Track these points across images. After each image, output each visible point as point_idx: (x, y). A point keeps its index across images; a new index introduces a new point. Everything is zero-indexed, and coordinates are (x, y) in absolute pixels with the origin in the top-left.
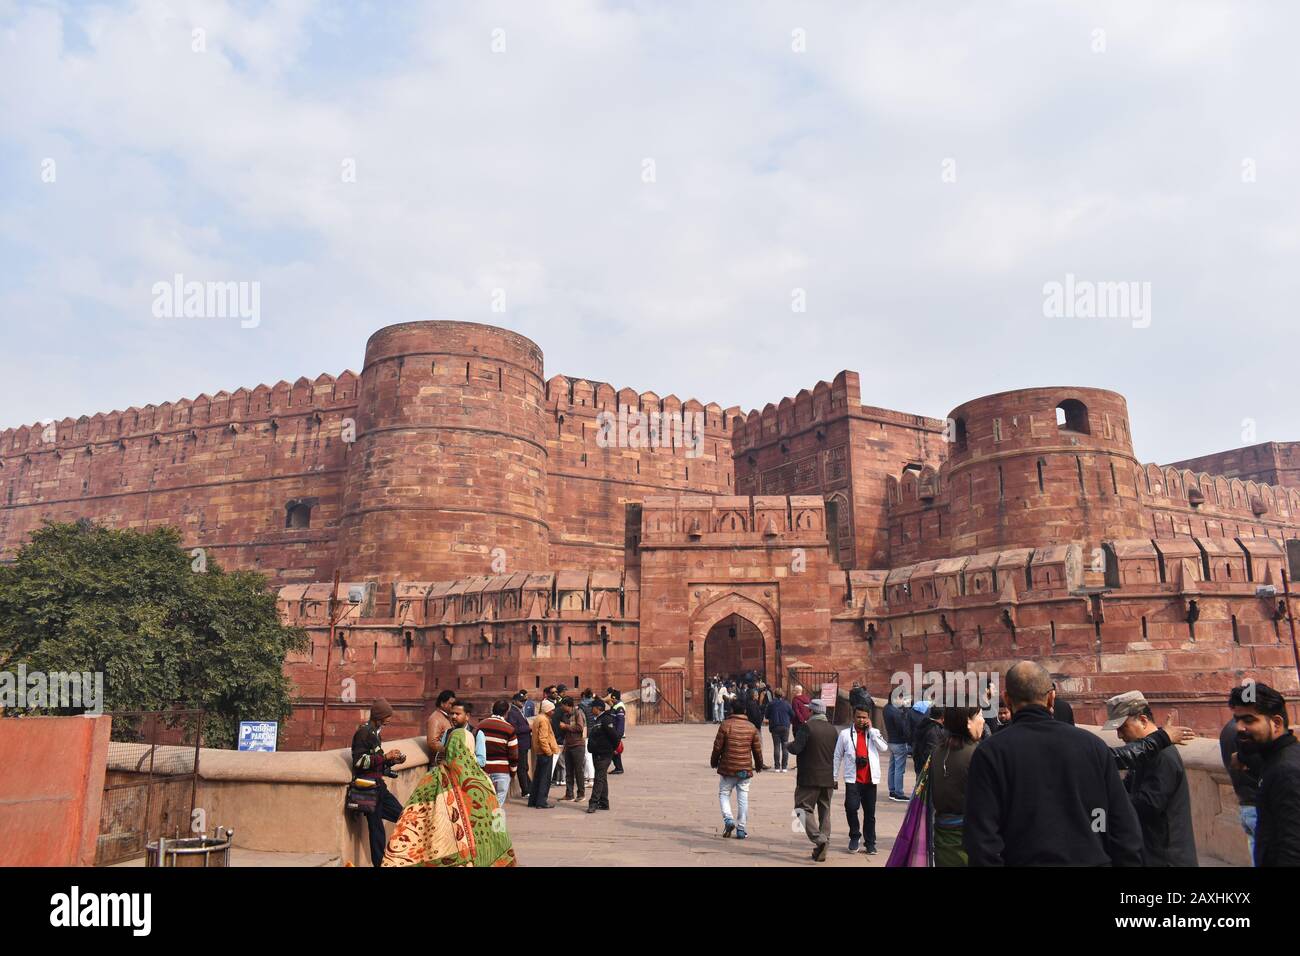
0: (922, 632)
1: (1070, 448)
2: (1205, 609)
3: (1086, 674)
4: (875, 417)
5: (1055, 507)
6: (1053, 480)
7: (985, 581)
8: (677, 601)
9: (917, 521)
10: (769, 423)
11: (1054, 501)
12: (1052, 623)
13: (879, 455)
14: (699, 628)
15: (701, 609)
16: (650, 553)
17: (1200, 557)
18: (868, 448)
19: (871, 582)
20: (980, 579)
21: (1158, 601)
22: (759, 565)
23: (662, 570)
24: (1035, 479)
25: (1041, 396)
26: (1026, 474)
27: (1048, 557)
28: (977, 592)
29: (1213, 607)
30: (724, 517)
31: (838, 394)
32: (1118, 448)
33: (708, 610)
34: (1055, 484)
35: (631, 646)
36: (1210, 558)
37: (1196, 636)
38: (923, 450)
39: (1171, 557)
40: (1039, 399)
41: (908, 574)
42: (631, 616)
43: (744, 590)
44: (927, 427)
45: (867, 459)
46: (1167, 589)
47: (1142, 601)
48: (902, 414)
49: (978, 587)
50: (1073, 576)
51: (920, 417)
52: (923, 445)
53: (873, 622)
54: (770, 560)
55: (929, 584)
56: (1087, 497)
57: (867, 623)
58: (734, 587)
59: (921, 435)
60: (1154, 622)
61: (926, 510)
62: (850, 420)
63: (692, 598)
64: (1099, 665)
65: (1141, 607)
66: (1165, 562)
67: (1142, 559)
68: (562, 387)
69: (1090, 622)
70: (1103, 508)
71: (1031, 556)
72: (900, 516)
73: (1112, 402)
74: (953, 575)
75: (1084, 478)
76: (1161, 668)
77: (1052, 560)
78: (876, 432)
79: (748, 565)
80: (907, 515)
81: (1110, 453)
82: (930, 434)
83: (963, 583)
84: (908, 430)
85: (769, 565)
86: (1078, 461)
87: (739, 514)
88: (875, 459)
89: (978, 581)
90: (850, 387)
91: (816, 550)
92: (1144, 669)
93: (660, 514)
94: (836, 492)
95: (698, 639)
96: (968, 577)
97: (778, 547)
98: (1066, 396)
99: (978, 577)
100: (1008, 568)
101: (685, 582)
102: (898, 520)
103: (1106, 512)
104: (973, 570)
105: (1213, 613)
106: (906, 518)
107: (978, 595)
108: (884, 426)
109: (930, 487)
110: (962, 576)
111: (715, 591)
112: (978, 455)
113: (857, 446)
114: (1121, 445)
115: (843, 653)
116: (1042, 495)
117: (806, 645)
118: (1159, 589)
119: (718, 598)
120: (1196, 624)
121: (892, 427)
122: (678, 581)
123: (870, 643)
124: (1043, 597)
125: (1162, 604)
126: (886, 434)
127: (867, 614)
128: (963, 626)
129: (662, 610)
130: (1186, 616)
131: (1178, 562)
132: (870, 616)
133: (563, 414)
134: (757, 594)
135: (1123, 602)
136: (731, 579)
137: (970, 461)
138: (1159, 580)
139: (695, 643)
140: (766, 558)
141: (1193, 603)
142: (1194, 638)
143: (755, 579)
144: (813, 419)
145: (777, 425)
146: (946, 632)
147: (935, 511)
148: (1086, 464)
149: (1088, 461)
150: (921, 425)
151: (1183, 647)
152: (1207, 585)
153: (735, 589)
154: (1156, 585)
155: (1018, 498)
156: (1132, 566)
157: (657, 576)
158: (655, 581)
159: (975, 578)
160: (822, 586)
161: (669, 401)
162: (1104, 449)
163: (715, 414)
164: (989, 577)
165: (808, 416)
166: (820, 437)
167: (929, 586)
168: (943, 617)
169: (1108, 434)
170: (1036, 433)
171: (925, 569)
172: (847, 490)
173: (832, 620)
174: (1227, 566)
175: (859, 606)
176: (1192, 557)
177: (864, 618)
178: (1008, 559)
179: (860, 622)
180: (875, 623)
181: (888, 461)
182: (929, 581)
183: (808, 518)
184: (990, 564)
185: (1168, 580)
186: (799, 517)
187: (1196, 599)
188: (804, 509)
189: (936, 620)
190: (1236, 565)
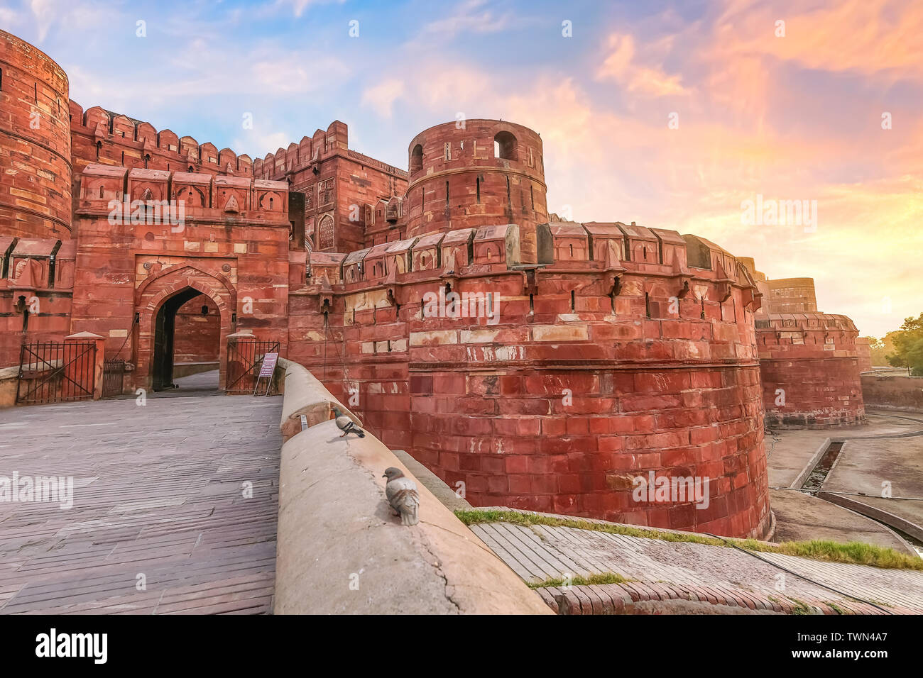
0: (372, 306)
1: (503, 169)
2: (626, 286)
3: (519, 343)
4: (359, 161)
5: (489, 215)
6: (488, 193)
7: (431, 257)
8: (121, 271)
9: (385, 237)
10: (280, 163)
11: (488, 210)
13: (360, 189)
14: (147, 301)
15: (151, 281)
16: (90, 221)
17: (623, 240)
18: (352, 182)
19: (329, 262)
20: (426, 256)
21: (585, 277)
22: (216, 240)
23: (104, 240)
24: (474, 192)
25: (484, 126)
26: (467, 188)
27: (491, 235)
28: (423, 268)
29: (631, 284)
30: (180, 192)
31: (331, 139)
32: (536, 174)
33: (159, 282)
34: (489, 197)
35: (61, 318)
36: (630, 241)
37: (617, 309)
38: (393, 191)
39: (599, 238)
40: (481, 128)
41: (363, 255)
42: (62, 285)
43: (200, 264)
44: (396, 175)
45: (350, 190)
46: (595, 266)
47: (572, 276)
48: (378, 162)
49: (424, 265)
50: (511, 252)
51: (392, 167)
52: (393, 186)
54: (229, 236)
55: (380, 263)
56: (512, 209)
57: (323, 298)
58: (189, 260)
59: (392, 180)
60: (582, 296)
61: (391, 229)
62: (339, 159)
63: (141, 270)
64: (532, 334)
65: (572, 282)
66: (594, 242)
67: (575, 238)
68: (101, 118)
69: (526, 295)
70: (524, 219)
71: (473, 235)
72: (372, 234)
73: (534, 140)
74: (402, 254)
75: (511, 193)
76: (585, 337)
77: (493, 237)
78: (359, 172)
79: (206, 240)
80: (377, 233)
81: (531, 178)
82: (398, 180)
83: (410, 260)
84: (382, 174)
85: (228, 241)
86: (508, 180)
87: (198, 190)
88: (356, 191)
89: (424, 257)
90: (341, 134)
91: (277, 230)
92: (572, 338)
93: (104, 182)
94: (325, 214)
95: (145, 311)
96: (415, 255)
97: (238, 224)
98: (502, 128)
99: (425, 254)
100: (452, 245)
101: (132, 254)
102: (371, 236)
104: (420, 248)
105: (633, 289)
106: (377, 235)
107: (424, 271)
108: (364, 168)
109: (395, 212)
110: (410, 255)
111: (167, 264)
112: (430, 172)
113: (343, 179)
114: (539, 173)
115: (299, 326)
116: (478, 205)
117: (263, 318)
118: (588, 266)
119: (170, 272)
120: (617, 298)
121: (370, 169)
122: (122, 251)
123: (326, 318)
124: (483, 270)
125: (589, 280)
126: (366, 174)
127: (324, 290)
128: (409, 300)
129: (103, 280)
130: (608, 291)
131: (605, 242)
132: (327, 292)
133: (101, 140)
134: (216, 268)
135: (556, 276)
136: (186, 252)
137: (425, 177)
138: (588, 259)
139: (141, 315)
140: (225, 233)
141: (617, 279)
142: (615, 311)
143: (211, 253)
144: (311, 158)
145: (285, 164)
146: (393, 305)
147: (398, 230)
148: (513, 183)
149: (515, 181)
150: (392, 173)
151: (606, 319)
152: (627, 264)
153: (190, 263)
154: (585, 262)
155: (460, 206)
156: (565, 243)
157: (97, 246)
158: (93, 250)
159: (421, 256)
160: (281, 263)
161: (207, 147)
162: (527, 174)
163: (247, 163)
164: (433, 252)
165: (308, 157)
166: (316, 172)
167: (380, 264)
168: (391, 291)
169: (530, 164)
170: (477, 156)
171: (378, 250)
172: (333, 212)
173: (289, 295)
174: (645, 248)
175: (317, 282)
176: (616, 239)
177: (322, 294)
178: (452, 238)
179: (317, 297)
180: (330, 298)
181: (367, 194)
182: (380, 260)
183: (271, 199)
184: (436, 242)
185: (595, 258)
186: (262, 198)
187: (620, 275)
188: (268, 191)
189: (385, 294)
190: (651, 248)
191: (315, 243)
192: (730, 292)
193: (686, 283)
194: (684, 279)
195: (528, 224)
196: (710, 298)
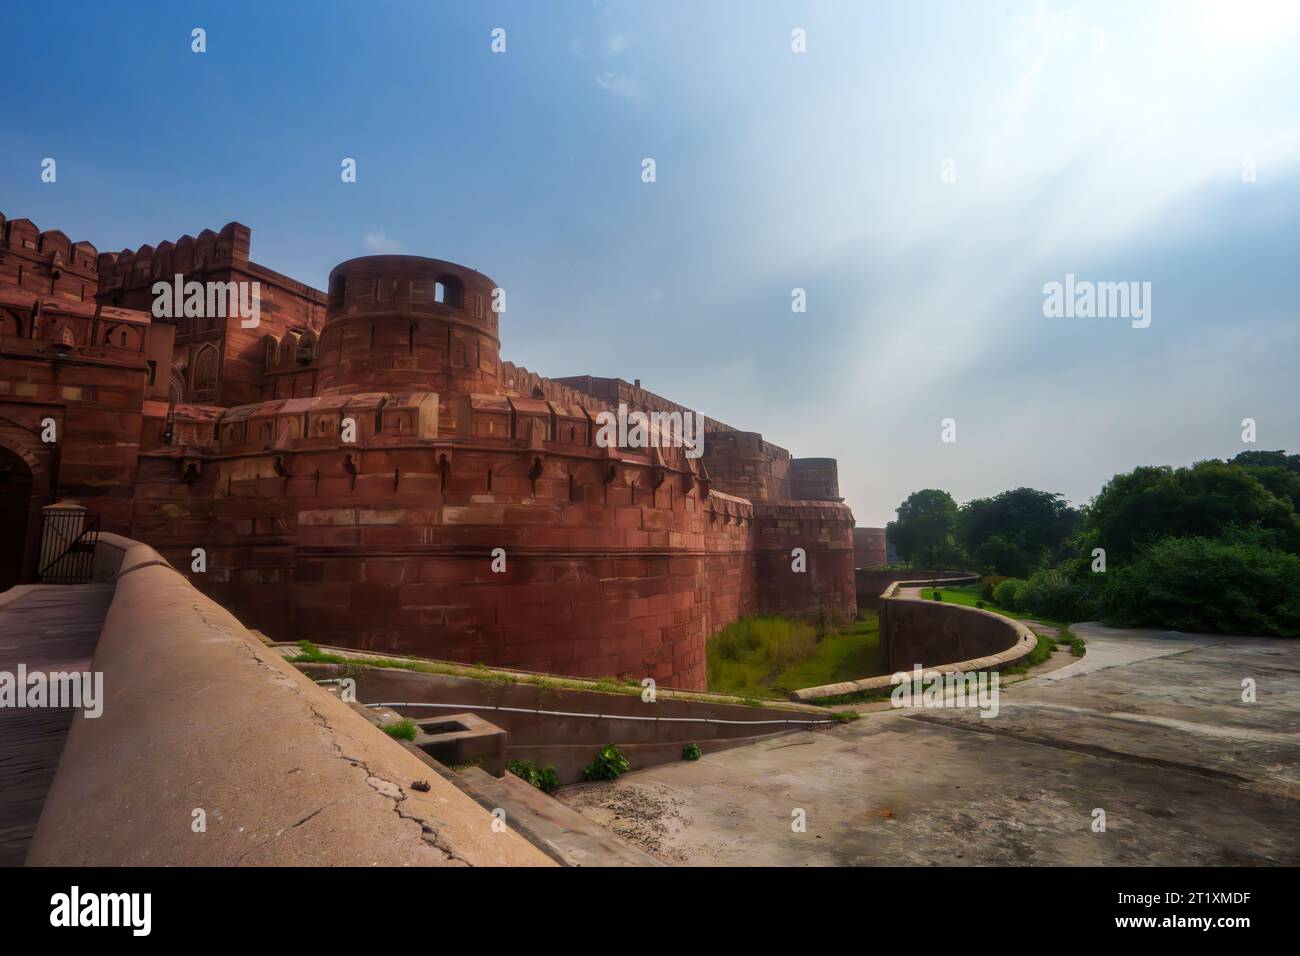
0: (253, 476)
1: (444, 318)
2: (548, 467)
4: (263, 276)
6: (422, 345)
7: (331, 423)
10: (143, 264)
12: (397, 471)
13: (262, 314)
17: (549, 419)
19: (201, 418)
20: (327, 420)
21: (505, 456)
22: (36, 381)
24: (406, 343)
26: (398, 336)
27: (402, 403)
28: (321, 434)
29: (555, 466)
31: (225, 245)
32: (486, 328)
34: (424, 350)
36: (558, 421)
37: (537, 493)
38: (310, 320)
39: (524, 415)
40: (422, 268)
41: (247, 412)
44: (318, 300)
46: (516, 445)
47: (490, 455)
48: (293, 281)
49: (323, 430)
50: (427, 424)
52: (310, 314)
53: (196, 462)
54: (55, 377)
55: (270, 423)
56: (452, 365)
57: (188, 463)
59: (310, 305)
60: (499, 476)
61: (301, 371)
62: (233, 272)
64: (440, 516)
65: (489, 460)
66: (517, 419)
67: (496, 413)
70: (465, 379)
71: (384, 400)
72: (275, 376)
73: (488, 287)
74: (298, 415)
75: (452, 348)
76: (501, 521)
77: (405, 406)
79: (19, 379)
80: (284, 375)
81: (479, 332)
83: (307, 424)
84: (297, 298)
85: (54, 383)
86: (450, 331)
89: (323, 422)
90: (239, 240)
91: (130, 373)
92: (485, 522)
94: (207, 343)
96: (312, 419)
97: (71, 363)
99: (325, 418)
100: (358, 411)
102: (273, 378)
103: (468, 382)
104: (319, 411)
105: (556, 471)
107: (322, 438)
108: (271, 287)
109: (308, 349)
110: (308, 417)
112: (353, 311)
114: (491, 328)
115: (150, 497)
116: (410, 358)
117: (97, 485)
118: (508, 444)
120: (538, 480)
121: (279, 290)
123: (190, 487)
124: (392, 442)
125: (510, 459)
126: (272, 295)
127: (190, 453)
128: (301, 471)
130: (530, 473)
131: (529, 420)
132: (194, 455)
135: (472, 454)
138: (509, 436)
140: (50, 373)
141: (538, 460)
142: (534, 494)
143: (27, 398)
144: (193, 266)
146: (280, 476)
147: (310, 373)
148: (456, 336)
149: (458, 333)
151: (524, 503)
152: (553, 444)
154: (507, 440)
155: (386, 358)
156: (485, 419)
159: (320, 421)
161: (20, 225)
162: (474, 326)
163: (88, 255)
164: (336, 419)
167: (269, 426)
168: (279, 459)
169: (479, 314)
170: (413, 299)
171: (267, 407)
172: (219, 342)
173: (140, 457)
174: (572, 429)
175: (181, 442)
176: (543, 417)
177: (185, 457)
178: (358, 402)
179: (179, 461)
180: (198, 464)
181: (272, 322)
182: (269, 421)
183: (124, 334)
184: (340, 405)
185: (517, 437)
186: (110, 331)
187: (541, 457)
188: (120, 323)
189: (271, 462)
190: (579, 429)
191: (187, 381)
192: (663, 478)
193: (613, 468)
194: (611, 464)
195: (470, 385)
196: (641, 484)
